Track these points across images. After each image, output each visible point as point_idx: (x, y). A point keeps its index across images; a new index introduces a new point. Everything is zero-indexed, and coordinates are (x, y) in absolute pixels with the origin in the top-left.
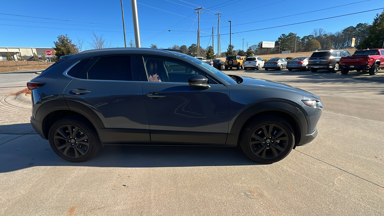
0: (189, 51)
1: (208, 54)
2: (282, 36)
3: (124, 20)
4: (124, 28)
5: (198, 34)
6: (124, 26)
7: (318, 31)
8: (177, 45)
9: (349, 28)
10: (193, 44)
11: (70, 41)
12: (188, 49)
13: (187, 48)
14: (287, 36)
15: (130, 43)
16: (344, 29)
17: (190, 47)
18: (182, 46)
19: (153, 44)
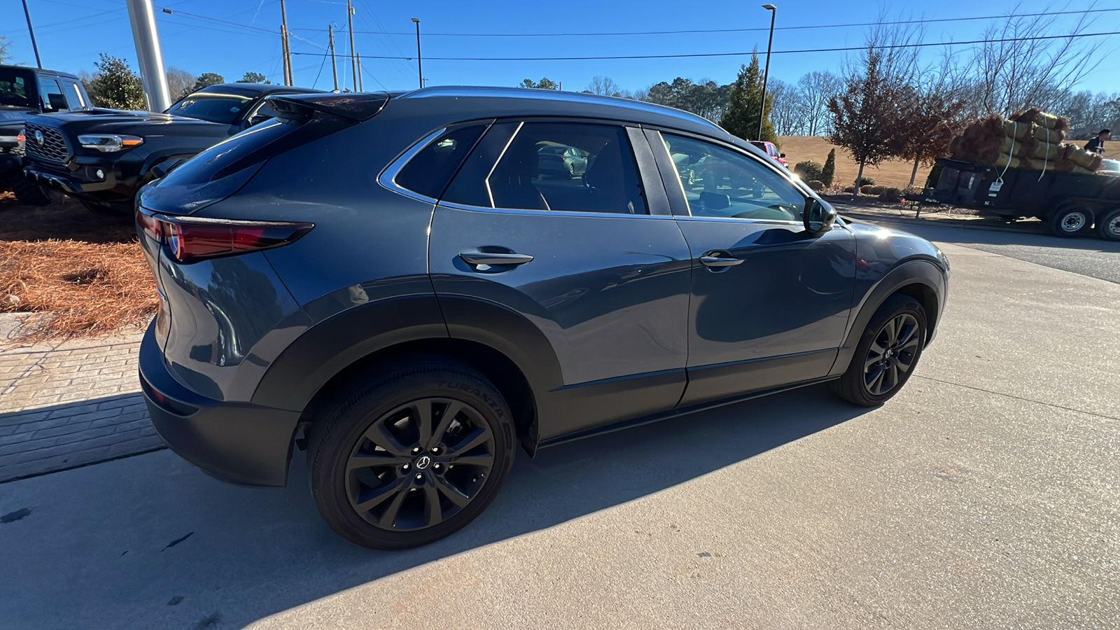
2: (524, 84)
5: (285, 42)
7: (602, 84)
9: (660, 84)
10: (250, 72)
14: (536, 85)
16: (651, 86)
18: (205, 77)
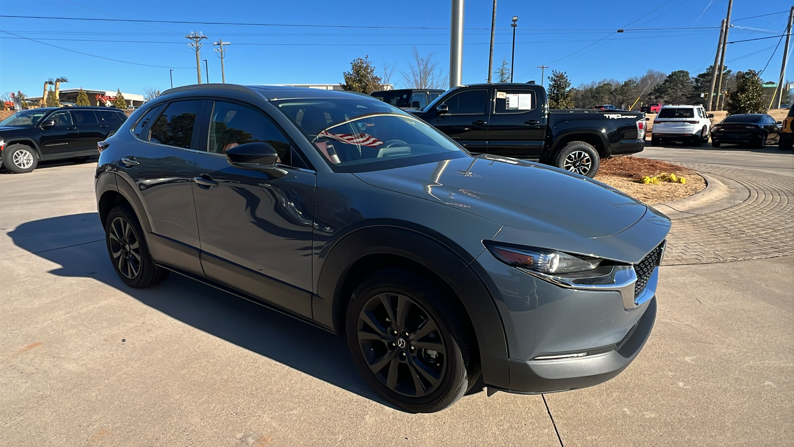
0: (694, 87)
1: (737, 95)
3: (495, 15)
4: (494, 32)
6: (494, 28)
8: (656, 71)
11: (372, 71)
12: (693, 80)
13: (689, 79)
15: (498, 71)
17: (700, 76)
19: (558, 72)
